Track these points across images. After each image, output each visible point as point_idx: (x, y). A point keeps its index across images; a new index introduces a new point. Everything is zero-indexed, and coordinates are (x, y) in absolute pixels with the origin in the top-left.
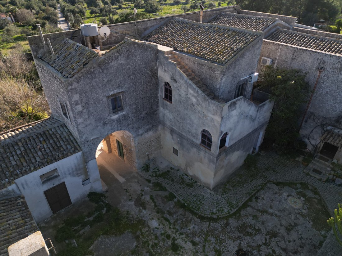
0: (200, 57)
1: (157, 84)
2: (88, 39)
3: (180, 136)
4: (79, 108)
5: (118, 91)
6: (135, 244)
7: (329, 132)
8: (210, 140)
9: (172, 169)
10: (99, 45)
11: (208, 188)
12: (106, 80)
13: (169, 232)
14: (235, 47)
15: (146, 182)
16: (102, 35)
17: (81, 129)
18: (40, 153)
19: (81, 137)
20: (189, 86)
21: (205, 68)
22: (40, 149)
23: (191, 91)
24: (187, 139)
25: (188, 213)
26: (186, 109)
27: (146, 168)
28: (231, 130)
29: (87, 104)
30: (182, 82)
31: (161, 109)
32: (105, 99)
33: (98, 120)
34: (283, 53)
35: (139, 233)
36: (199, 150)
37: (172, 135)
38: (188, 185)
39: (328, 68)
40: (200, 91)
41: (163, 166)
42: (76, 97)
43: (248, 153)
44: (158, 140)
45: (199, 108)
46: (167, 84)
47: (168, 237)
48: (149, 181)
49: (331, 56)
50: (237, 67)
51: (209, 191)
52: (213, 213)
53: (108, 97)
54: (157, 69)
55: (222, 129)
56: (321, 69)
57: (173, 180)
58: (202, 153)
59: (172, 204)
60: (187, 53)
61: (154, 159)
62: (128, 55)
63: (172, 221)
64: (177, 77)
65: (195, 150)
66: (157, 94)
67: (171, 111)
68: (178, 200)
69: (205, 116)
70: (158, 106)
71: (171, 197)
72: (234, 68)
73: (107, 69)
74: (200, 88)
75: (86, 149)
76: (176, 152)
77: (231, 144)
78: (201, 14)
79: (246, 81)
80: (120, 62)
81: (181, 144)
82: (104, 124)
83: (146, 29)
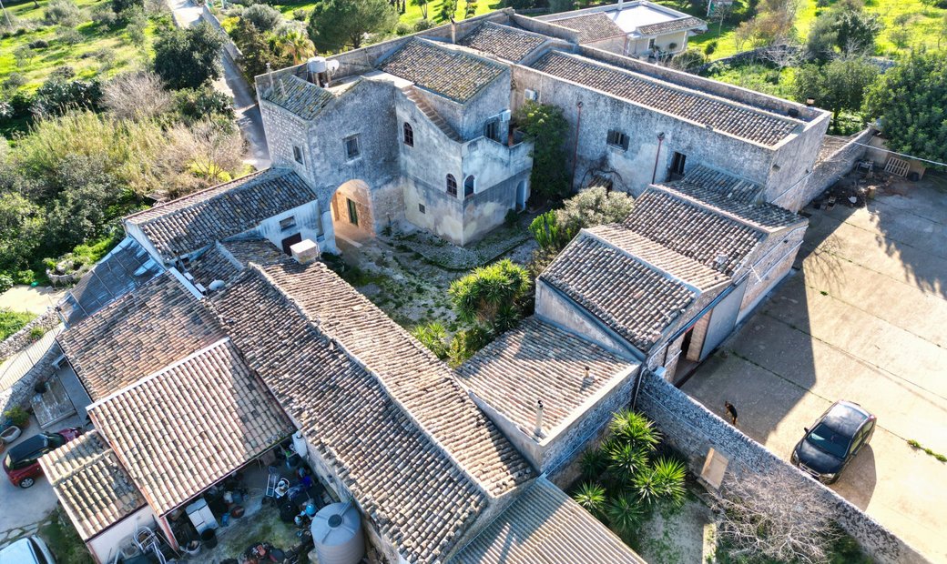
0: (442, 95)
1: (395, 125)
2: (317, 75)
3: (426, 186)
4: (317, 150)
5: (353, 133)
6: (379, 291)
7: (596, 177)
8: (455, 185)
9: (418, 232)
10: (327, 81)
11: (459, 245)
12: (342, 122)
13: (415, 282)
14: (479, 83)
15: (388, 246)
16: (331, 69)
17: (318, 174)
18: (277, 199)
19: (317, 183)
20: (429, 126)
21: (446, 106)
22: (276, 196)
23: (432, 132)
24: (433, 189)
25: (434, 268)
26: (429, 152)
27: (387, 231)
28: (476, 173)
29: (324, 147)
30: (422, 121)
31: (402, 155)
32: (341, 142)
33: (334, 165)
34: (545, 84)
35: (382, 284)
36: (446, 199)
37: (416, 187)
38: (437, 245)
39: (586, 103)
40: (440, 131)
41: (408, 229)
42: (315, 140)
43: (509, 208)
44: (401, 196)
45: (441, 150)
46: (407, 125)
47: (414, 284)
48: (391, 245)
49: (586, 90)
50: (480, 106)
51: (460, 248)
52: (462, 265)
53: (344, 140)
54: (395, 108)
55: (465, 171)
56: (580, 104)
57: (420, 242)
58: (449, 202)
59: (418, 262)
60: (428, 89)
61: (397, 223)
62: (364, 95)
63: (418, 274)
64: (417, 117)
65: (442, 200)
66: (396, 137)
67: (413, 157)
68: (426, 259)
69: (447, 158)
70: (398, 152)
71: (418, 256)
72: (477, 106)
73: (343, 110)
74: (441, 128)
75: (321, 197)
76: (422, 209)
77: (479, 192)
78: (453, 28)
79: (498, 120)
80: (356, 102)
81: (427, 197)
82: (340, 170)
83: (379, 55)
